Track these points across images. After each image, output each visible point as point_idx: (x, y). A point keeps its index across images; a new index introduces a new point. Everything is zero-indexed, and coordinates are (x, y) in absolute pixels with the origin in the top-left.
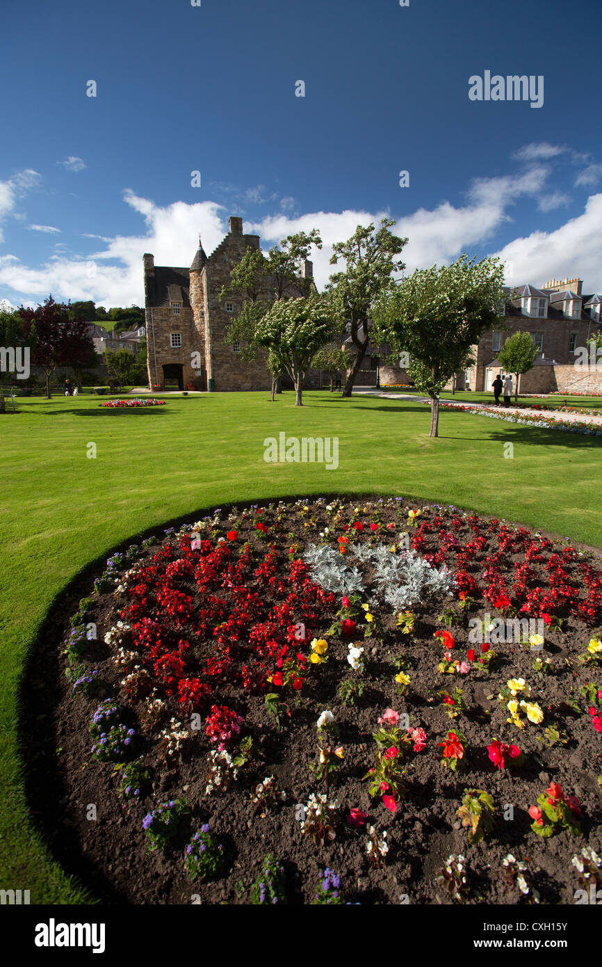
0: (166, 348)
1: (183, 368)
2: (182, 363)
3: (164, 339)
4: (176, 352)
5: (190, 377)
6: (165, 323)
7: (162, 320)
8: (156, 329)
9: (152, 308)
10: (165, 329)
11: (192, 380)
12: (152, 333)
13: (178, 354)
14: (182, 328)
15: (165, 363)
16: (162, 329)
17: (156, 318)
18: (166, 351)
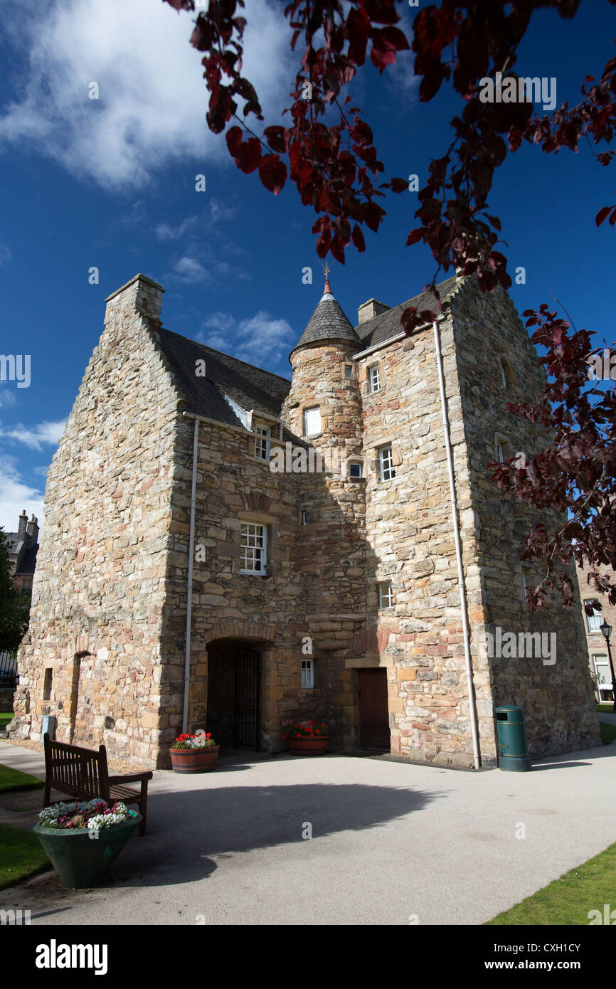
0: (226, 574)
1: (271, 658)
2: (268, 635)
3: (223, 535)
4: (254, 592)
5: (288, 695)
6: (229, 481)
7: (222, 469)
8: (202, 496)
9: (199, 418)
10: (229, 499)
11: (292, 704)
12: (186, 509)
13: (259, 601)
14: (274, 508)
15: (218, 634)
16: (221, 498)
17: (205, 455)
18: (225, 583)
